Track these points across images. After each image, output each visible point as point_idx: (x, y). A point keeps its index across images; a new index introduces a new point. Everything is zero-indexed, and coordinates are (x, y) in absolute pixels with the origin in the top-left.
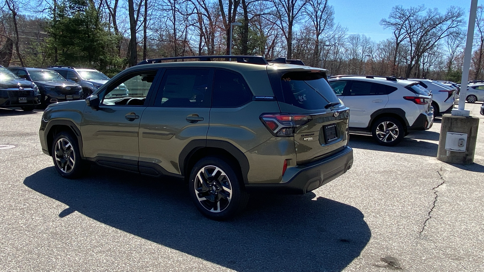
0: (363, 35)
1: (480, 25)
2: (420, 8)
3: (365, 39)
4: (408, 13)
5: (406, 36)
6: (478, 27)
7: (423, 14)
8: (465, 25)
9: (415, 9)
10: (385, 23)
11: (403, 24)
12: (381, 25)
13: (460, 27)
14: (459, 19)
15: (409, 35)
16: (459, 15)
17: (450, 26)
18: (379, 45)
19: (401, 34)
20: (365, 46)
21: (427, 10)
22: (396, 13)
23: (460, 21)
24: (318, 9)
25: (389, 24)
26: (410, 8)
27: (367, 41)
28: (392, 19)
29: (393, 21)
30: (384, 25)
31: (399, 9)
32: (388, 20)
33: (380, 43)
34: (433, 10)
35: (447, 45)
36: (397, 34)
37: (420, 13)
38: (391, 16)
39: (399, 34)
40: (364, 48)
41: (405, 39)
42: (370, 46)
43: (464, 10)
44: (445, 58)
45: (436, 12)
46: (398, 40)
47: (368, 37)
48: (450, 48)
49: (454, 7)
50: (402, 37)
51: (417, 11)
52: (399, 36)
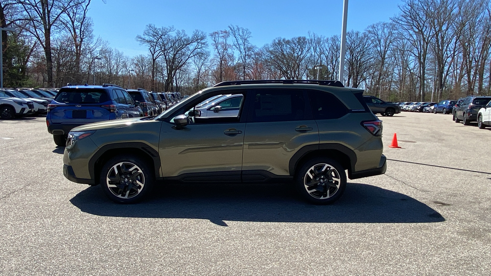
0: (115, 49)
1: (218, 48)
2: (170, 29)
3: (117, 53)
4: (160, 32)
5: (161, 53)
6: (217, 49)
7: (173, 35)
8: (207, 47)
9: (166, 30)
10: (141, 39)
11: (157, 42)
12: (137, 41)
13: (204, 49)
14: (203, 41)
15: (163, 52)
16: (202, 39)
17: (196, 47)
18: (133, 60)
19: (156, 52)
20: (119, 60)
21: (176, 31)
22: (150, 31)
23: (204, 44)
24: (75, 19)
25: (144, 40)
26: (161, 28)
27: (119, 55)
28: (147, 36)
29: (147, 38)
30: (140, 42)
31: (152, 28)
32: (143, 37)
33: (134, 58)
34: (181, 32)
35: (194, 63)
36: (152, 51)
37: (170, 33)
38: (145, 34)
39: (154, 51)
40: (118, 62)
41: (161, 56)
42: (123, 60)
43: (206, 34)
44: (193, 75)
45: (184, 33)
46: (154, 57)
47: (120, 52)
48: (197, 66)
49: (198, 30)
50: (156, 54)
51: (168, 31)
52: (154, 53)
